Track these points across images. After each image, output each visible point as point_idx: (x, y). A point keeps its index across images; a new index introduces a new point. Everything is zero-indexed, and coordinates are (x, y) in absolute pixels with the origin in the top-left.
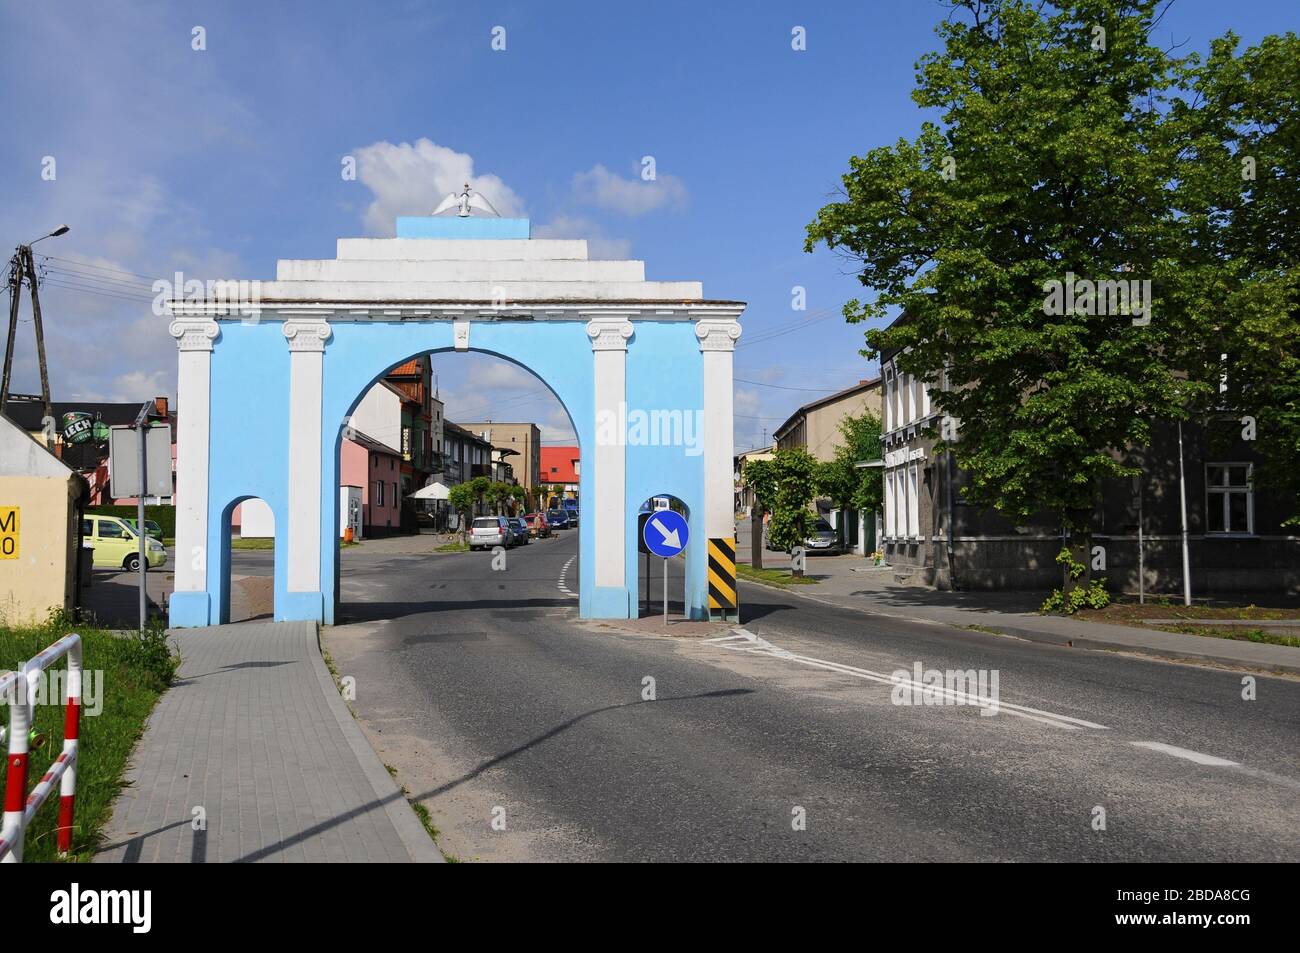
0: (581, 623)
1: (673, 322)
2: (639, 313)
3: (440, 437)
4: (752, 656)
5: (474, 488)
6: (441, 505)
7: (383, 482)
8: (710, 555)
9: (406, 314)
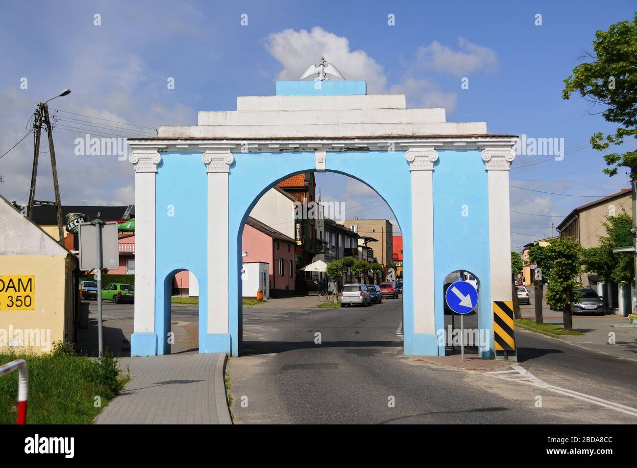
0: (405, 358)
1: (466, 150)
2: (442, 144)
3: (322, 229)
4: (517, 385)
5: (343, 265)
6: (323, 276)
7: (283, 260)
8: (494, 312)
9: (283, 147)
